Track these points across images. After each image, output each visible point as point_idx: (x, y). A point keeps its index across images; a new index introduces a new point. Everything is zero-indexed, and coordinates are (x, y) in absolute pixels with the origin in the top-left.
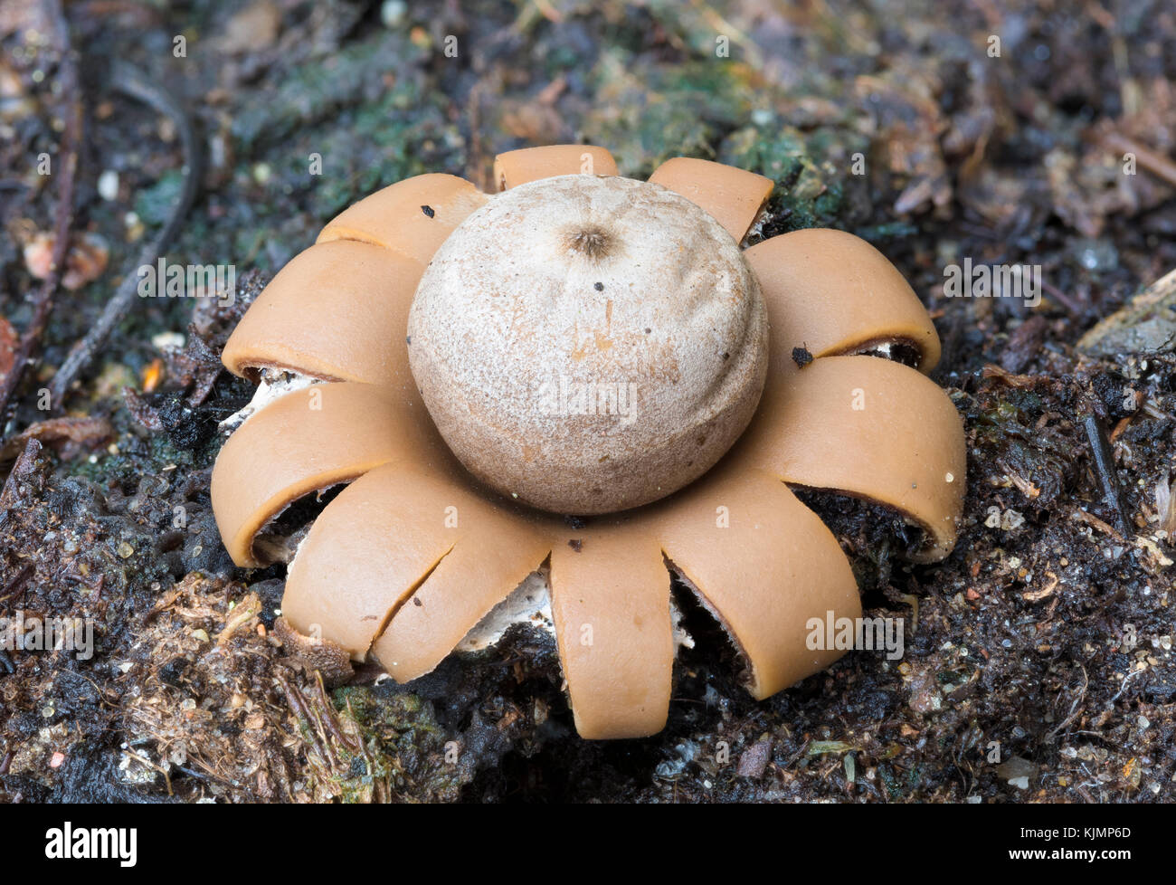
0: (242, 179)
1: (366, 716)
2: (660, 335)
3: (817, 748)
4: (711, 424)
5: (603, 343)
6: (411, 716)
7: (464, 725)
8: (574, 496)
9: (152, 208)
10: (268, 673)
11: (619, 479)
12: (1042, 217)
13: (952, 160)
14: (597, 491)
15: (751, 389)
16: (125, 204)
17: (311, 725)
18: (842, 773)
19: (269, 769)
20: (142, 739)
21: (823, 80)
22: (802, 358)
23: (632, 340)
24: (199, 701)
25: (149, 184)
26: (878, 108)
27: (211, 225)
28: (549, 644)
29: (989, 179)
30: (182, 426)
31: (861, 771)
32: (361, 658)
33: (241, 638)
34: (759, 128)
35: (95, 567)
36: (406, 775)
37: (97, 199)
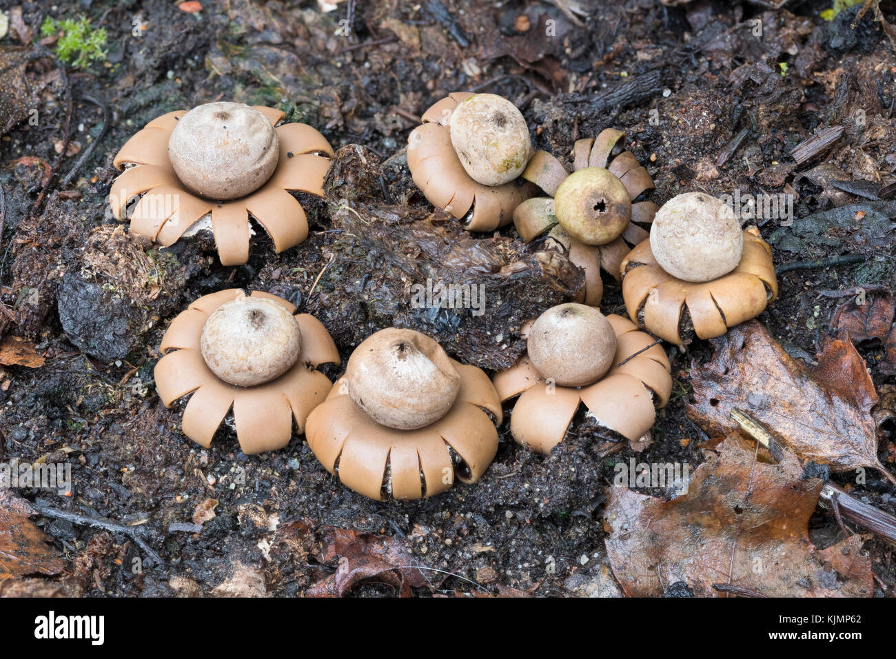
0: (123, 124)
1: (156, 258)
2: (243, 141)
3: (295, 270)
4: (261, 169)
5: (226, 143)
6: (170, 258)
7: (187, 263)
8: (219, 192)
9: (94, 132)
10: (126, 247)
11: (232, 186)
12: (372, 131)
13: (344, 115)
14: (226, 190)
15: (273, 160)
16: (86, 133)
17: (139, 261)
18: (303, 277)
19: (127, 274)
20: (88, 266)
21: (304, 91)
22: (290, 155)
23: (235, 142)
24: (105, 254)
25: (94, 125)
26: (320, 98)
27: (114, 137)
28: (212, 235)
29: (356, 121)
30: (102, 189)
31: (308, 276)
32: (154, 240)
33: (117, 236)
34: (282, 103)
35: (74, 223)
36: (168, 275)
37: (78, 131)
